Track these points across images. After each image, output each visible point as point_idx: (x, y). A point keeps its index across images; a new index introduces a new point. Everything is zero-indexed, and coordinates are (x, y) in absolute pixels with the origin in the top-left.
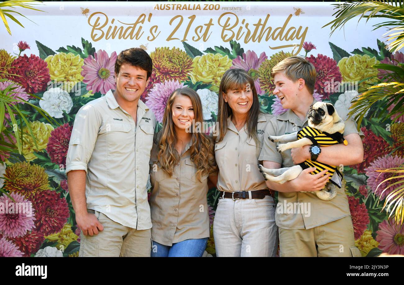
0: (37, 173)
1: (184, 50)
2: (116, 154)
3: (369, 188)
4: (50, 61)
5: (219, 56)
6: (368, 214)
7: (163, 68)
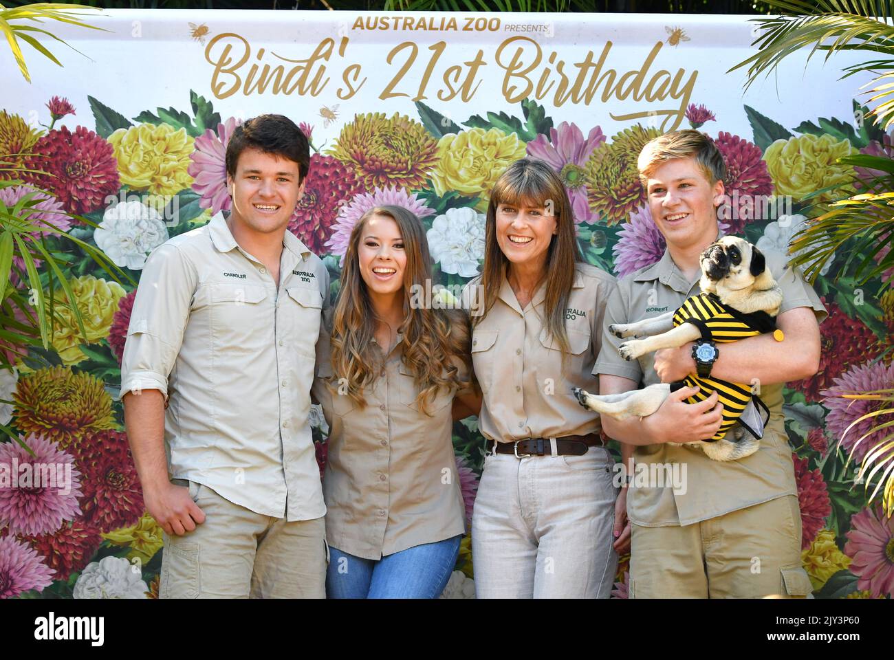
0: (86, 393)
1: (418, 119)
2: (231, 353)
3: (830, 435)
4: (120, 142)
5: (497, 134)
6: (828, 494)
7: (371, 160)
